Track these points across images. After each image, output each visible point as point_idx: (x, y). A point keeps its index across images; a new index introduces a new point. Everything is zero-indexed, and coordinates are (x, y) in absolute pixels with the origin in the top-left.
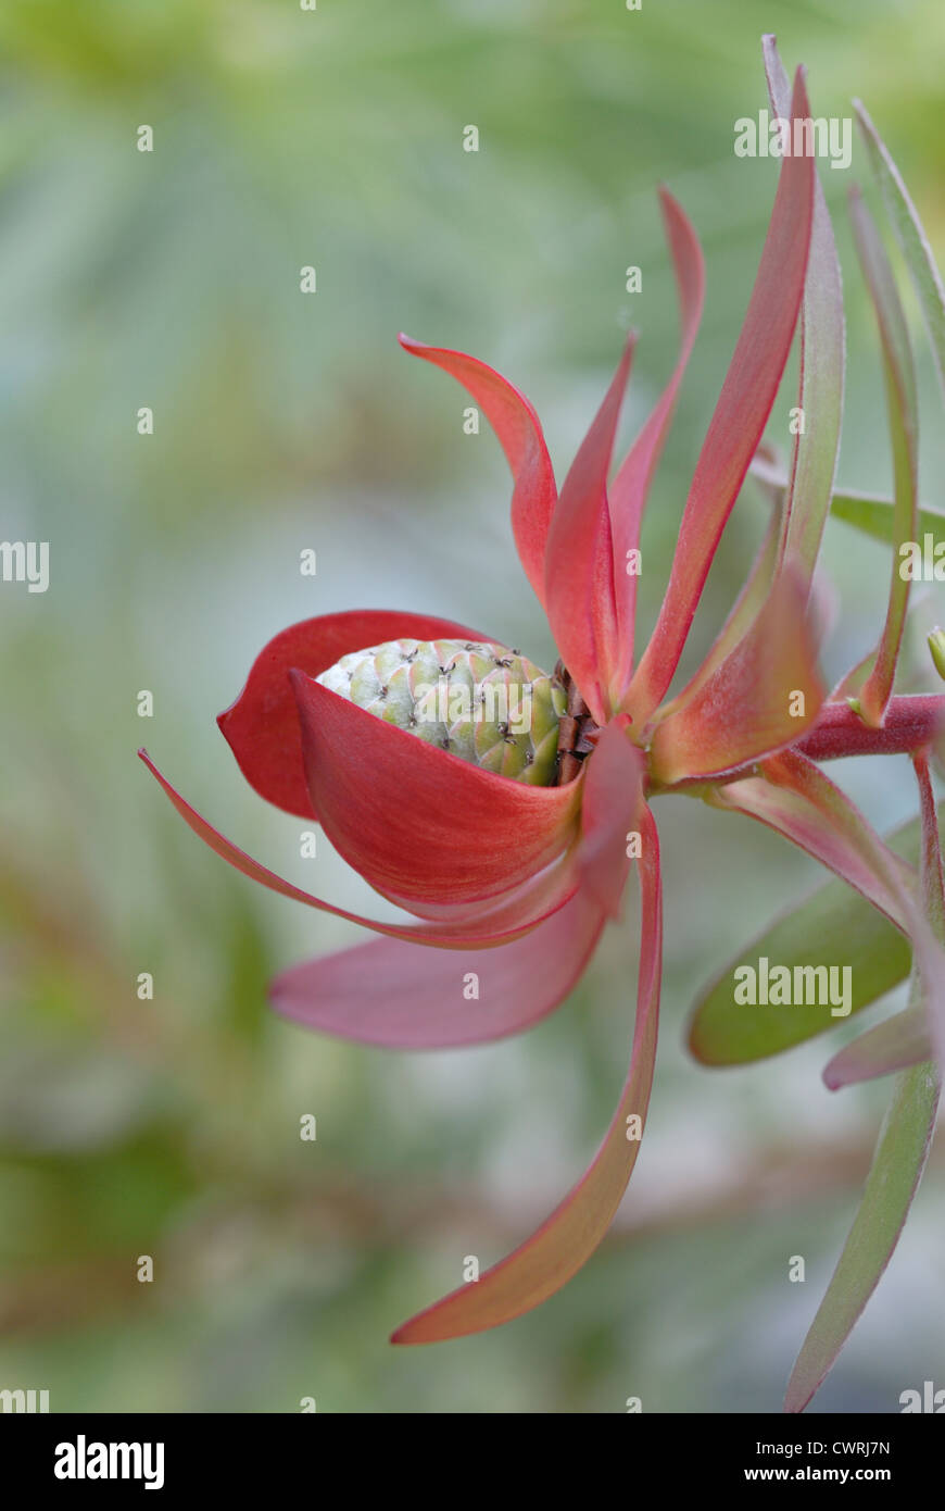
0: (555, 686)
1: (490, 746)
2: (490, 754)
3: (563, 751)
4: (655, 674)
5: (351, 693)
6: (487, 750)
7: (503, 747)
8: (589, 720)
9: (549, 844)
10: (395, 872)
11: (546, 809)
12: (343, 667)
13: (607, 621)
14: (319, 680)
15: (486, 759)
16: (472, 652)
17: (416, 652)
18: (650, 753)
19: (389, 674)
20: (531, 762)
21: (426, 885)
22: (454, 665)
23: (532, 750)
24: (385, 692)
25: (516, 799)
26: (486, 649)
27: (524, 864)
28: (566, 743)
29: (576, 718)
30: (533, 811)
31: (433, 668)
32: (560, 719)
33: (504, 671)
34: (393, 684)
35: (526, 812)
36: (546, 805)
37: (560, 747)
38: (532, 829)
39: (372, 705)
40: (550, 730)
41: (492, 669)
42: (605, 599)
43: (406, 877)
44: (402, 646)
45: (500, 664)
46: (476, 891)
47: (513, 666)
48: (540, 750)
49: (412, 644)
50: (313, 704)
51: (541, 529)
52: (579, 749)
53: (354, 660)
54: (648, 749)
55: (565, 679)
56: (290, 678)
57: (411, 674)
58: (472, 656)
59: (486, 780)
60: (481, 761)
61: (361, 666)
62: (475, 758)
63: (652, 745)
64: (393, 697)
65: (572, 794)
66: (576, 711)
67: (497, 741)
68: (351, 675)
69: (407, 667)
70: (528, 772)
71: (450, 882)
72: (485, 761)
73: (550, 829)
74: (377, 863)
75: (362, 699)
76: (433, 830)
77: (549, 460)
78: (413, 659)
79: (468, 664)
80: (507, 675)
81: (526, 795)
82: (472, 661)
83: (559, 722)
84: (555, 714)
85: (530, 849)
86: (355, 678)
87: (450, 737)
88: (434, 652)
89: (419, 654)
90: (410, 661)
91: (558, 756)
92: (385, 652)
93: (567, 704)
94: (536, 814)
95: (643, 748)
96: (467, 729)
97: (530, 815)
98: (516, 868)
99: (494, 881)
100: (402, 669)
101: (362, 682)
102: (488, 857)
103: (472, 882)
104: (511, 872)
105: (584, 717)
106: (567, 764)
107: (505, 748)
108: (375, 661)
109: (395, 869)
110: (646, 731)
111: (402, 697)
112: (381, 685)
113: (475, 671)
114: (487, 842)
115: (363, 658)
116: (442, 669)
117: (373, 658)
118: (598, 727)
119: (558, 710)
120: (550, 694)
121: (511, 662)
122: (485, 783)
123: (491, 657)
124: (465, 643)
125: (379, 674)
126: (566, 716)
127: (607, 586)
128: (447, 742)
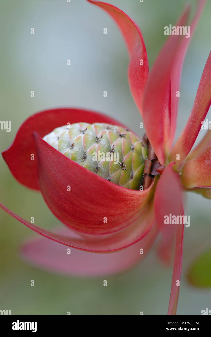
0: (143, 146)
1: (115, 171)
2: (115, 174)
3: (146, 174)
4: (185, 143)
5: (58, 146)
6: (114, 172)
7: (121, 171)
8: (157, 162)
9: (138, 212)
10: (73, 221)
11: (137, 199)
12: (56, 134)
13: (166, 120)
14: (45, 139)
15: (113, 176)
16: (109, 130)
17: (86, 129)
18: (181, 175)
19: (74, 139)
20: (132, 178)
21: (86, 227)
22: (102, 136)
23: (132, 173)
24: (72, 146)
25: (126, 195)
26: (115, 128)
27: (127, 220)
28: (147, 171)
29: (151, 161)
30: (132, 200)
31: (93, 137)
32: (145, 160)
33: (123, 139)
34: (76, 143)
35: (130, 200)
36: (138, 197)
37: (145, 172)
38: (132, 207)
39: (66, 151)
40: (141, 164)
41: (118, 138)
42: (167, 111)
43: (77, 223)
44: (81, 126)
45: (121, 136)
46: (106, 230)
47: (126, 137)
48: (136, 173)
49: (85, 125)
50: (43, 149)
51: (141, 80)
52: (152, 174)
53: (60, 131)
54: (180, 174)
55: (147, 142)
56: (33, 136)
57: (84, 139)
58: (110, 132)
59: (113, 187)
60: (111, 176)
61: (63, 133)
62: (109, 175)
63: (183, 172)
64: (76, 148)
65: (148, 193)
66: (152, 157)
67: (119, 169)
68: (59, 138)
69: (82, 136)
70: (131, 182)
71: (96, 226)
72: (113, 177)
73: (139, 206)
74: (66, 217)
75: (63, 148)
76: (90, 206)
77: (146, 52)
78: (85, 133)
79: (108, 136)
80: (123, 141)
81: (130, 194)
82: (109, 134)
83: (144, 161)
84: (143, 158)
85: (130, 214)
86: (60, 139)
87: (99, 166)
88: (94, 129)
89: (87, 130)
90: (84, 133)
91: (144, 176)
92: (73, 128)
93: (148, 154)
94: (133, 201)
95: (178, 173)
96: (106, 163)
97: (131, 201)
98: (124, 222)
99: (114, 227)
100: (80, 136)
101: (63, 141)
102: (112, 218)
103: (105, 227)
104: (121, 223)
105: (155, 160)
106: (147, 179)
107: (121, 172)
108: (69, 132)
109: (74, 220)
110: (180, 166)
111: (79, 149)
112: (71, 143)
113: (110, 139)
114: (112, 212)
115: (64, 131)
116: (97, 137)
117: (68, 131)
118: (161, 165)
119: (144, 156)
120: (141, 149)
121: (125, 135)
122: (113, 188)
123: (118, 132)
124: (107, 125)
125: (70, 138)
126: (147, 159)
127: (168, 106)
128: (97, 169)
